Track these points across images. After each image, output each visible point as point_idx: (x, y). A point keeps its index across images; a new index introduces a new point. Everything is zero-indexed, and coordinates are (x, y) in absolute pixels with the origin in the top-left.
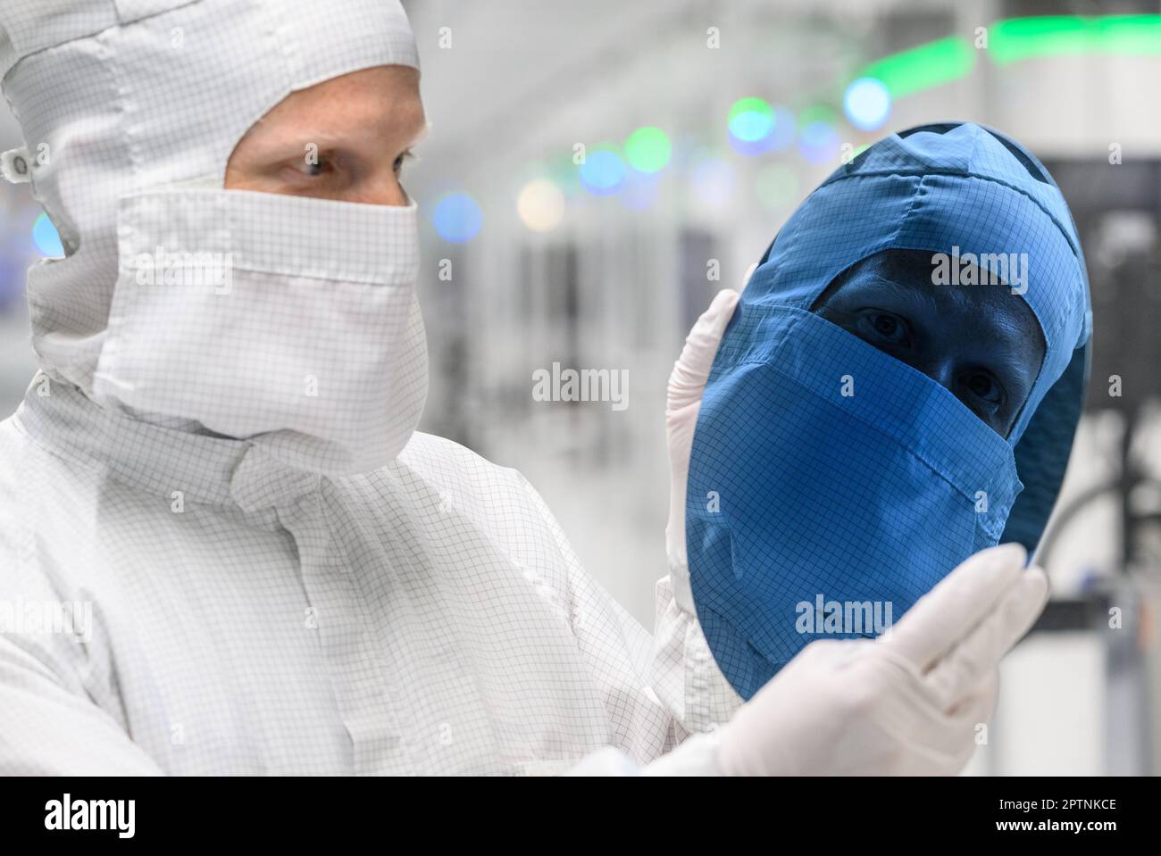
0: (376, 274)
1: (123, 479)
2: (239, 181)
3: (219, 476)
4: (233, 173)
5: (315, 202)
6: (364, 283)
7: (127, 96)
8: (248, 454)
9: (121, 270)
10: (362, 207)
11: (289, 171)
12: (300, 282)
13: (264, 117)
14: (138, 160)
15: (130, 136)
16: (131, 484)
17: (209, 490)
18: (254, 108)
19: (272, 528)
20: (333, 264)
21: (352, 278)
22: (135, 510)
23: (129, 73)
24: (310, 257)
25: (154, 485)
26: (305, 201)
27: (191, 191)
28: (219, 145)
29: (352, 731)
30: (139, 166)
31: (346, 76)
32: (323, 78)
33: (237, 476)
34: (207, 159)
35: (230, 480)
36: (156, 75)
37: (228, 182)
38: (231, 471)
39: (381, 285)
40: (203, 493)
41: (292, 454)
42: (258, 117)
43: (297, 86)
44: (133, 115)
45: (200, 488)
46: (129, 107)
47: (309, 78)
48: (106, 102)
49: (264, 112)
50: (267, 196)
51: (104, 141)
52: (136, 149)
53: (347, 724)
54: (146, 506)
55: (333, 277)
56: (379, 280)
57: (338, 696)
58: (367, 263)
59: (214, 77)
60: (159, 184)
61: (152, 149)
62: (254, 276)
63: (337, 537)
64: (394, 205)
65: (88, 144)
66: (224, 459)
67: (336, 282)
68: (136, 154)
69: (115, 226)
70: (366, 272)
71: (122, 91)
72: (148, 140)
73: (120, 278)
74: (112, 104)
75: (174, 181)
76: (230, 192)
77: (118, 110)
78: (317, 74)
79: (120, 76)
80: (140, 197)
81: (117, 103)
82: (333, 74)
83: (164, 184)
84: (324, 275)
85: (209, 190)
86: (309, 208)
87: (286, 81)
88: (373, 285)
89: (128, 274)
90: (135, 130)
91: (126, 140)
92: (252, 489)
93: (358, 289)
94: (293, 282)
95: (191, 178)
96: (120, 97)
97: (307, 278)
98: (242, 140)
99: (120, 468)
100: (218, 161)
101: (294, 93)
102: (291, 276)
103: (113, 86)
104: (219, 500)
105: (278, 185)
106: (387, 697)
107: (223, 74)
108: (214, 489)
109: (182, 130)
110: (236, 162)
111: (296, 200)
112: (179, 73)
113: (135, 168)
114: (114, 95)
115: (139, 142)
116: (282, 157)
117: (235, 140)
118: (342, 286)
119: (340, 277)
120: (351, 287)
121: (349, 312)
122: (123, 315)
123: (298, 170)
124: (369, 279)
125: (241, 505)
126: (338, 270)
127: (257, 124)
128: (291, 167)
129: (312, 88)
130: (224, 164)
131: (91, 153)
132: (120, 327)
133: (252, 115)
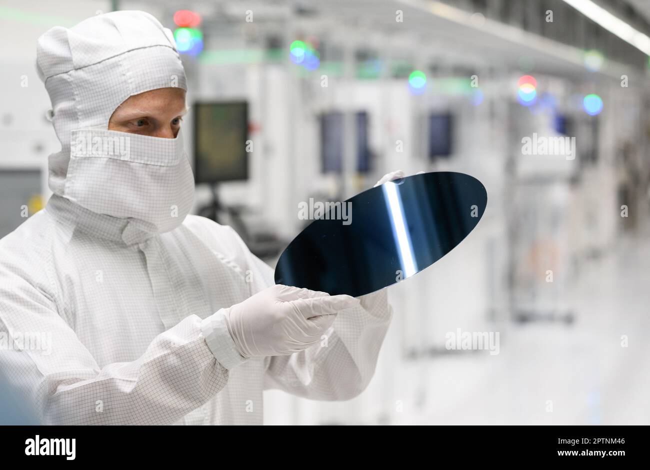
0: (161, 162)
1: (83, 231)
2: (113, 127)
3: (118, 232)
4: (112, 124)
5: (140, 136)
6: (157, 166)
7: (77, 95)
8: (129, 225)
9: (71, 157)
10: (156, 138)
11: (130, 124)
12: (134, 164)
13: (121, 105)
14: (80, 118)
15: (78, 109)
16: (86, 233)
17: (114, 236)
18: (118, 102)
19: (136, 250)
20: (146, 158)
21: (153, 163)
22: (88, 242)
23: (77, 87)
24: (138, 155)
25: (95, 233)
26: (136, 135)
27: (97, 130)
28: (106, 114)
29: (164, 323)
30: (80, 120)
31: (151, 91)
32: (142, 92)
33: (125, 232)
34: (102, 119)
35: (122, 233)
36: (86, 88)
37: (109, 128)
38: (122, 230)
39: (163, 166)
40: (112, 237)
41: (141, 225)
42: (119, 105)
43: (132, 94)
44: (79, 101)
45: (111, 235)
46: (78, 99)
47: (137, 91)
48: (70, 97)
49: (121, 103)
50: (123, 133)
51: (70, 110)
52: (79, 114)
53: (163, 320)
54: (91, 241)
55: (146, 163)
56: (163, 165)
57: (159, 311)
58: (158, 158)
59: (105, 90)
60: (86, 127)
61: (85, 114)
62: (118, 161)
63: (161, 254)
64: (169, 138)
65: (65, 111)
66: (120, 226)
67: (147, 164)
68: (80, 116)
69: (70, 141)
70: (158, 162)
71: (75, 93)
72: (83, 111)
73: (71, 160)
74: (72, 97)
75: (91, 126)
76: (110, 131)
77: (74, 99)
78: (140, 90)
79: (75, 88)
80: (79, 131)
81: (74, 97)
82: (146, 90)
83: (88, 127)
84: (142, 162)
85: (103, 130)
86: (138, 138)
87: (129, 92)
88: (160, 166)
89: (74, 158)
90: (79, 107)
91: (77, 111)
92: (129, 236)
93: (155, 167)
94: (132, 164)
95: (97, 125)
96: (75, 95)
97: (137, 163)
98: (114, 112)
99: (82, 227)
100: (106, 120)
101: (131, 97)
102: (131, 162)
103: (72, 91)
104: (118, 240)
105: (126, 129)
106: (178, 311)
107: (108, 89)
108: (116, 236)
109: (94, 108)
110: (112, 120)
111: (133, 135)
112: (93, 88)
113: (79, 121)
114: (73, 94)
115: (81, 111)
116: (127, 119)
117: (112, 113)
118: (148, 166)
119: (148, 163)
120: (152, 167)
121: (152, 175)
122: (72, 173)
123: (133, 124)
124: (159, 164)
125: (126, 242)
126: (148, 160)
127: (119, 107)
128: (131, 123)
129: (138, 95)
130: (108, 121)
131: (65, 114)
132: (71, 177)
133: (117, 104)
